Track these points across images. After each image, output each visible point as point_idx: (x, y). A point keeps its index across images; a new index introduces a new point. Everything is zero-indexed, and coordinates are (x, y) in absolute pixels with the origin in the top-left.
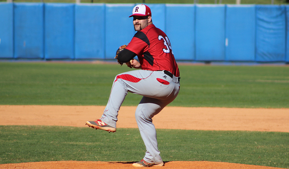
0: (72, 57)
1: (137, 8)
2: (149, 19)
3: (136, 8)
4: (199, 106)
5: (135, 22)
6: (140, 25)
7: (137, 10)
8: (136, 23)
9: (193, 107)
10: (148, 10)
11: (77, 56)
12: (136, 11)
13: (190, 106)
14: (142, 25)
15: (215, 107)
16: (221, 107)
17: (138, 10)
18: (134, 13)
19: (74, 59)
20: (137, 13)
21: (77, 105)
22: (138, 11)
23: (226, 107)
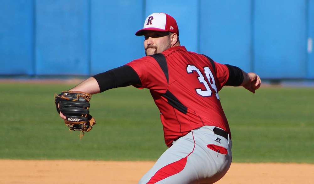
0: (30, 72)
1: (151, 19)
2: (173, 38)
3: (149, 18)
4: (260, 162)
5: (147, 42)
6: (155, 50)
7: (150, 22)
8: (149, 45)
9: (248, 162)
10: (170, 21)
11: (39, 70)
12: (148, 24)
13: (244, 162)
14: (158, 49)
15: (288, 162)
16: (300, 163)
17: (152, 21)
18: (146, 27)
19: (33, 76)
20: (150, 26)
21: (40, 159)
22: (151, 24)
23: (308, 163)
